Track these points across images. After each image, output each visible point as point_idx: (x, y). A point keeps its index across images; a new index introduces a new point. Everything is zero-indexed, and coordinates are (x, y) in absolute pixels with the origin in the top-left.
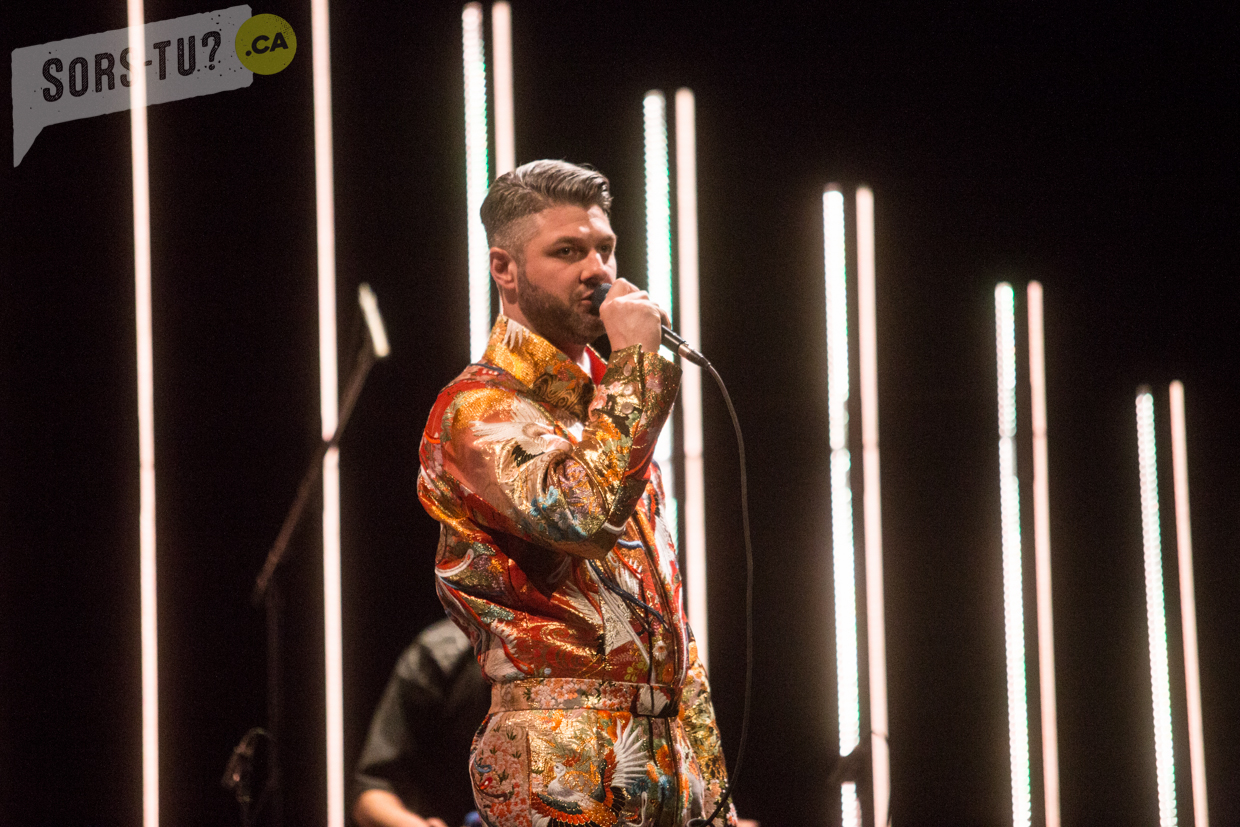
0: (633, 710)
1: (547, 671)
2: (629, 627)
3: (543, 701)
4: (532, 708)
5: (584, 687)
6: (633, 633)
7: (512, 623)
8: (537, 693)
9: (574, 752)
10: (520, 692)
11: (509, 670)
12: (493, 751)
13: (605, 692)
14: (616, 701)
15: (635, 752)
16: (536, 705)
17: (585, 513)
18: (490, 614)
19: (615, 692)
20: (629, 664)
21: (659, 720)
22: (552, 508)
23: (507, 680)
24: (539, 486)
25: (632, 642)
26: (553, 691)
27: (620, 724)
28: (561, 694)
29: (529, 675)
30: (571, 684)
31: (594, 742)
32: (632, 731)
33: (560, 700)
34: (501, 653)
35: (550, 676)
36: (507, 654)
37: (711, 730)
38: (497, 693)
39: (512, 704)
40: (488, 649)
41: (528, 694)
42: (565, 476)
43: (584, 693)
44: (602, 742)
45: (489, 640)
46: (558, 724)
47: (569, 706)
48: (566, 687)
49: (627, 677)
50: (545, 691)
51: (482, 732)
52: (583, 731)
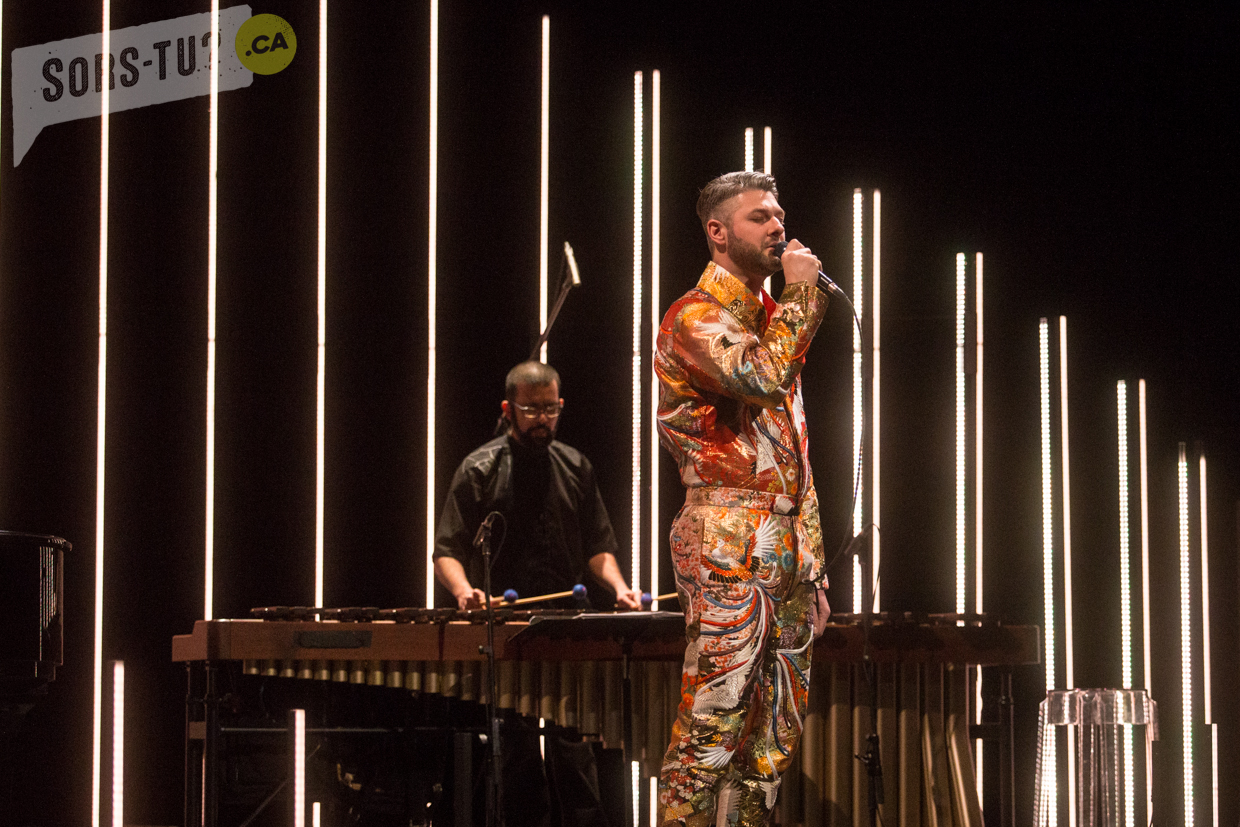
0: (771, 509)
1: (720, 483)
2: (773, 459)
3: (716, 501)
4: (710, 505)
5: (742, 494)
6: (775, 462)
7: (700, 452)
8: (713, 496)
9: (730, 533)
10: (703, 494)
11: (697, 480)
12: (683, 528)
13: (754, 498)
14: (761, 504)
15: (769, 536)
16: (711, 503)
17: (767, 380)
18: (687, 445)
19: (761, 498)
20: (770, 481)
21: (787, 517)
22: (747, 375)
23: (695, 486)
24: (739, 361)
25: (774, 468)
26: (723, 495)
27: (763, 518)
28: (727, 497)
29: (709, 484)
30: (733, 492)
31: (744, 528)
32: (770, 523)
33: (727, 501)
34: (692, 468)
35: (721, 486)
36: (696, 471)
37: (817, 529)
38: (690, 494)
39: (699, 501)
40: (685, 465)
41: (707, 496)
42: (756, 356)
43: (742, 498)
44: (750, 528)
45: (686, 461)
46: (724, 515)
47: (732, 505)
48: (731, 493)
49: (768, 489)
50: (718, 495)
51: (679, 517)
52: (737, 521)
